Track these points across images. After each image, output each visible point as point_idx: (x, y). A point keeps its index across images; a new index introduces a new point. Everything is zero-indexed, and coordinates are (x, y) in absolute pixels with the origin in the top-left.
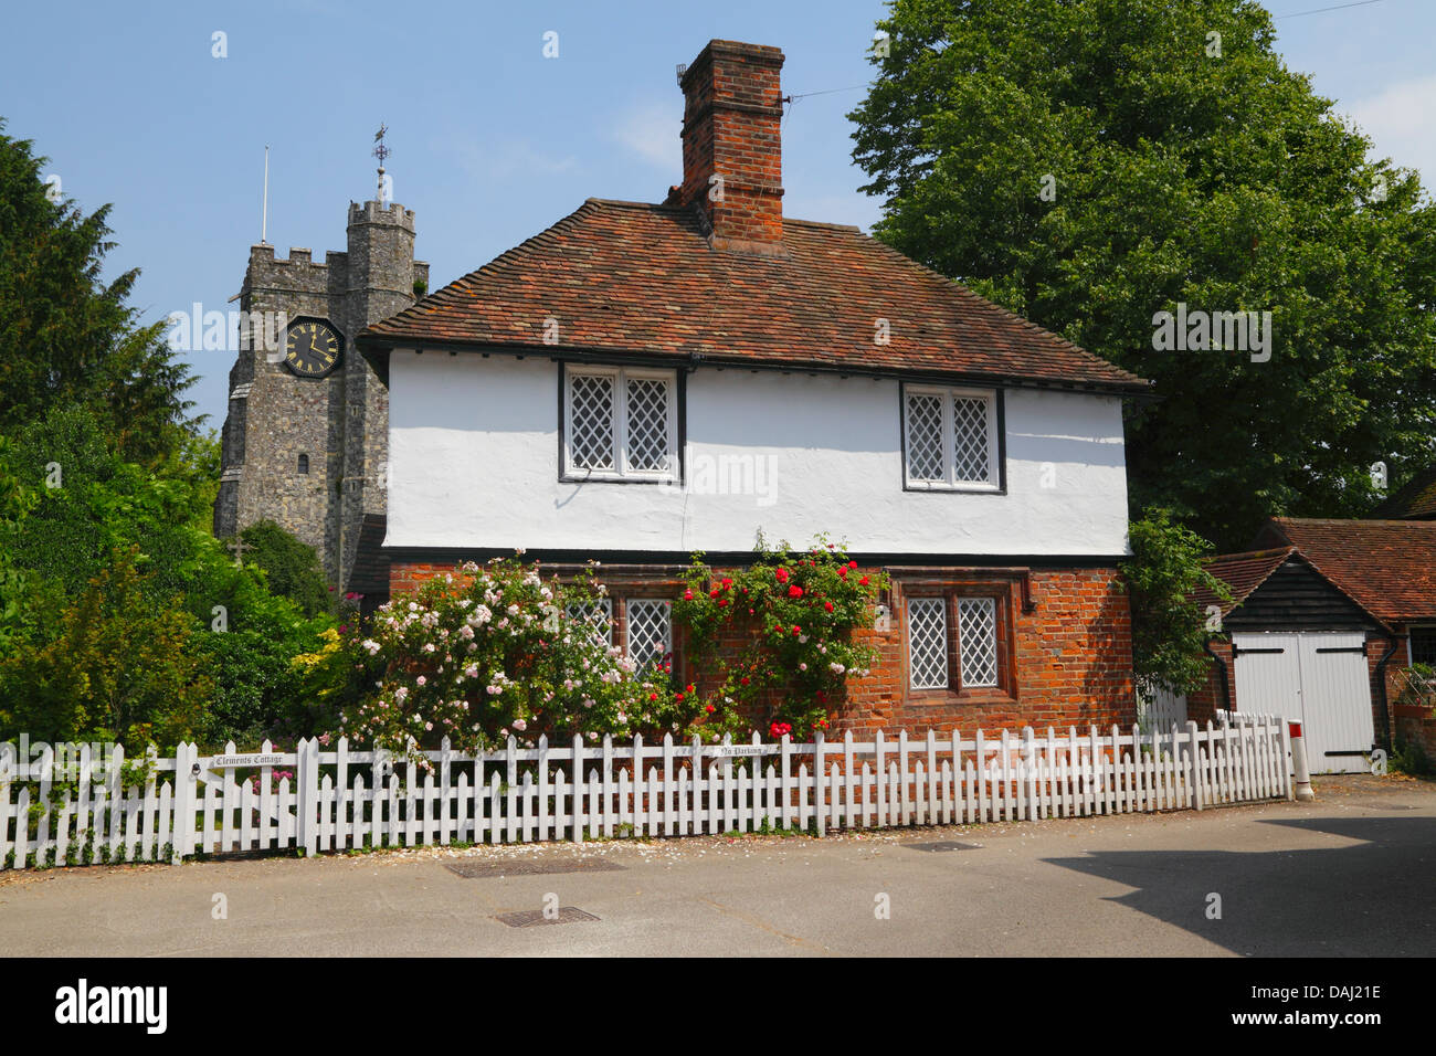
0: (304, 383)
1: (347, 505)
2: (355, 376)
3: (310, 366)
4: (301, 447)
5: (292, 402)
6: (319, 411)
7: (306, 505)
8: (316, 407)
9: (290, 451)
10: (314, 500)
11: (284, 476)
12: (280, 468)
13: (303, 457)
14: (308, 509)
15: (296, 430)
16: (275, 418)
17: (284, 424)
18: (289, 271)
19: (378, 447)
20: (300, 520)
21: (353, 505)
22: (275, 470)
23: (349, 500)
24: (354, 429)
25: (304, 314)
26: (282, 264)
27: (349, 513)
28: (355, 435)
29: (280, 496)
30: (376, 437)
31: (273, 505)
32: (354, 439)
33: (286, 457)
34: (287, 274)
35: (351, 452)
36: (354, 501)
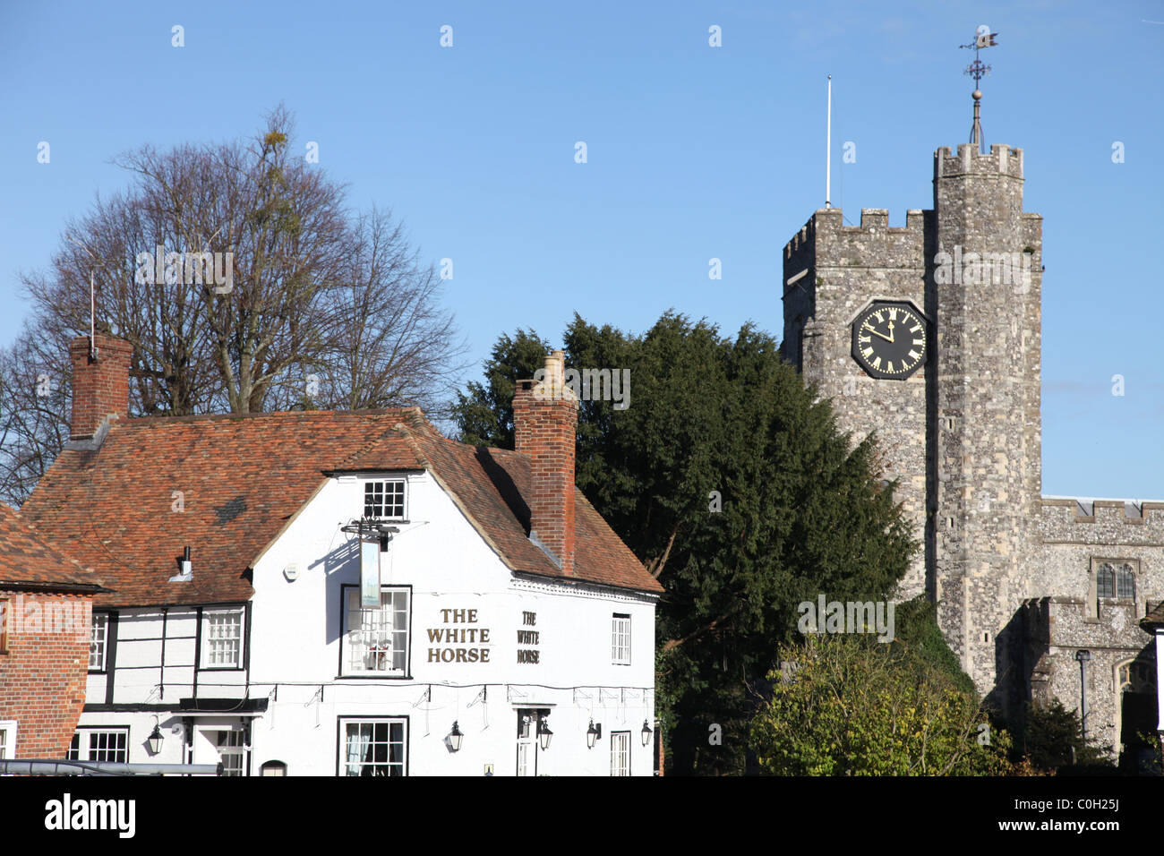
0: (883, 383)
1: (945, 547)
2: (951, 378)
3: (890, 365)
5: (869, 413)
6: (903, 422)
8: (899, 418)
18: (861, 241)
19: (982, 471)
21: (952, 547)
23: (947, 540)
24: (950, 446)
25: (881, 297)
26: (852, 233)
27: (947, 557)
28: (952, 455)
30: (979, 458)
32: (950, 461)
34: (858, 245)
35: (948, 477)
36: (953, 541)
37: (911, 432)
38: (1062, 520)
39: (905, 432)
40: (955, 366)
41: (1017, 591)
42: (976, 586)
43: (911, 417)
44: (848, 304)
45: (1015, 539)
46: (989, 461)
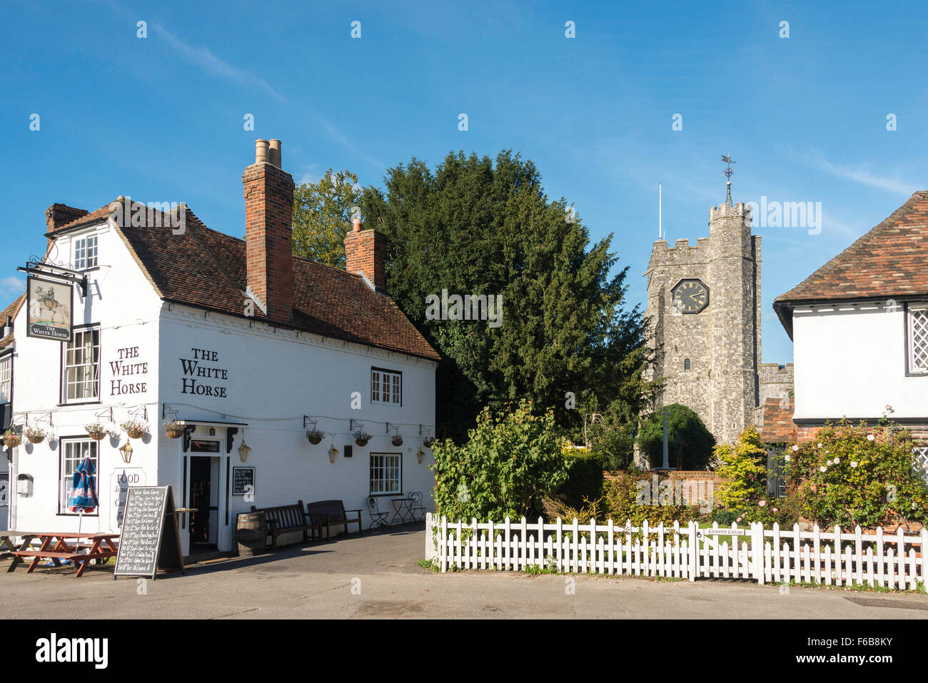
0: (687, 316)
1: (715, 386)
2: (716, 310)
3: (690, 308)
4: (686, 354)
5: (680, 329)
6: (696, 333)
7: (691, 387)
8: (694, 331)
9: (680, 357)
10: (695, 384)
11: (677, 371)
12: (675, 367)
13: (687, 361)
14: (692, 390)
15: (683, 345)
16: (671, 339)
17: (676, 342)
19: (732, 351)
20: (688, 396)
21: (718, 386)
22: (672, 368)
23: (716, 384)
24: (717, 341)
25: (685, 278)
26: (671, 250)
27: (716, 391)
28: (718, 345)
29: (676, 383)
31: (672, 388)
32: (717, 348)
33: (678, 360)
34: (675, 255)
35: (716, 355)
36: (719, 383)
37: (699, 337)
38: (771, 373)
39: (696, 337)
40: (719, 305)
41: (749, 405)
42: (730, 403)
43: (700, 330)
44: (670, 282)
45: (748, 381)
46: (735, 347)
